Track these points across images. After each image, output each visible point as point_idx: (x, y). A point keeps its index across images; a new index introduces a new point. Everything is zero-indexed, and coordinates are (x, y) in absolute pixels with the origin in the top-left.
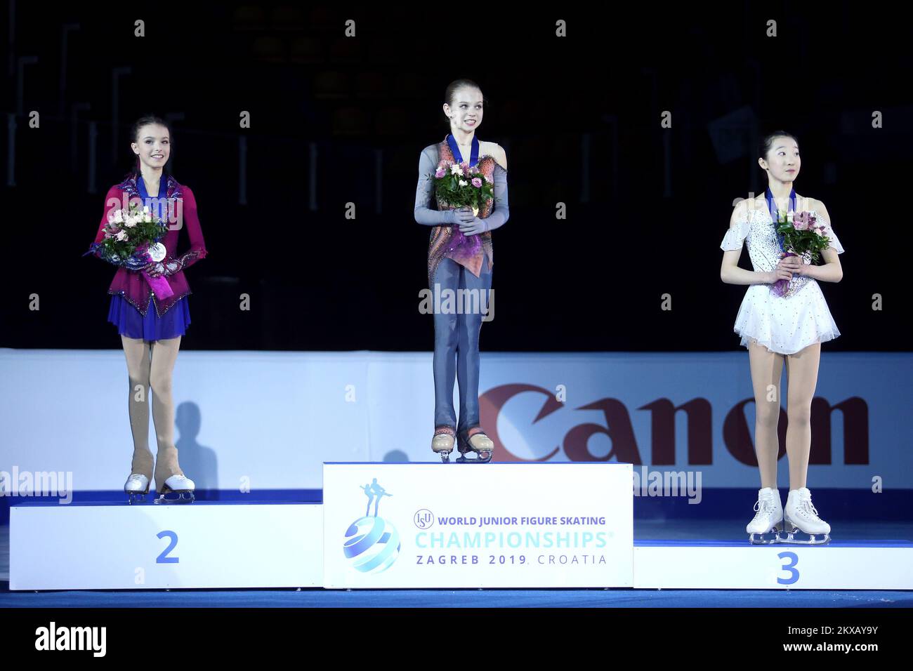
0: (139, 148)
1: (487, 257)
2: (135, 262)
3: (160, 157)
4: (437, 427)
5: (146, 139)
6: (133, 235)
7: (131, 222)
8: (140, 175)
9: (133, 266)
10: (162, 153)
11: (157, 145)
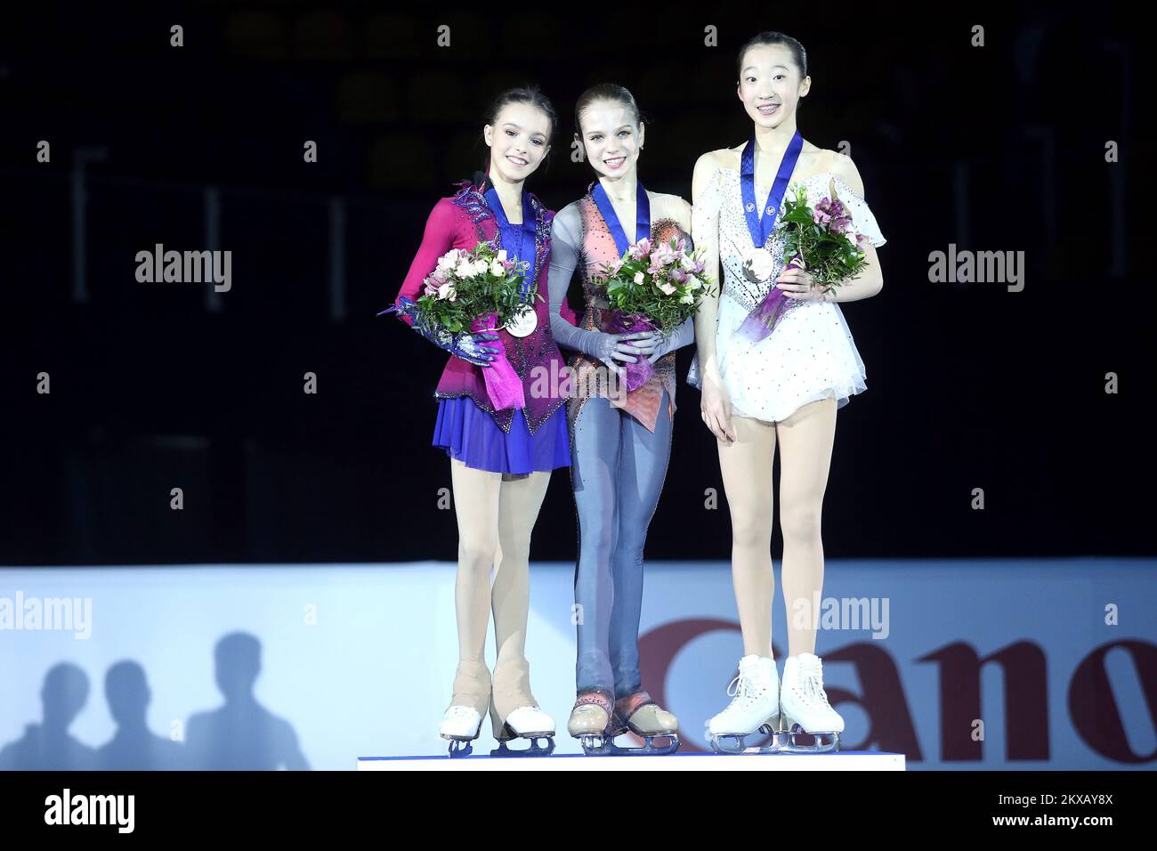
0: (493, 136)
1: (667, 394)
2: (475, 352)
3: (519, 162)
4: (579, 693)
5: (508, 127)
6: (464, 291)
7: (469, 270)
8: (490, 185)
9: (471, 357)
10: (526, 157)
11: (521, 142)
